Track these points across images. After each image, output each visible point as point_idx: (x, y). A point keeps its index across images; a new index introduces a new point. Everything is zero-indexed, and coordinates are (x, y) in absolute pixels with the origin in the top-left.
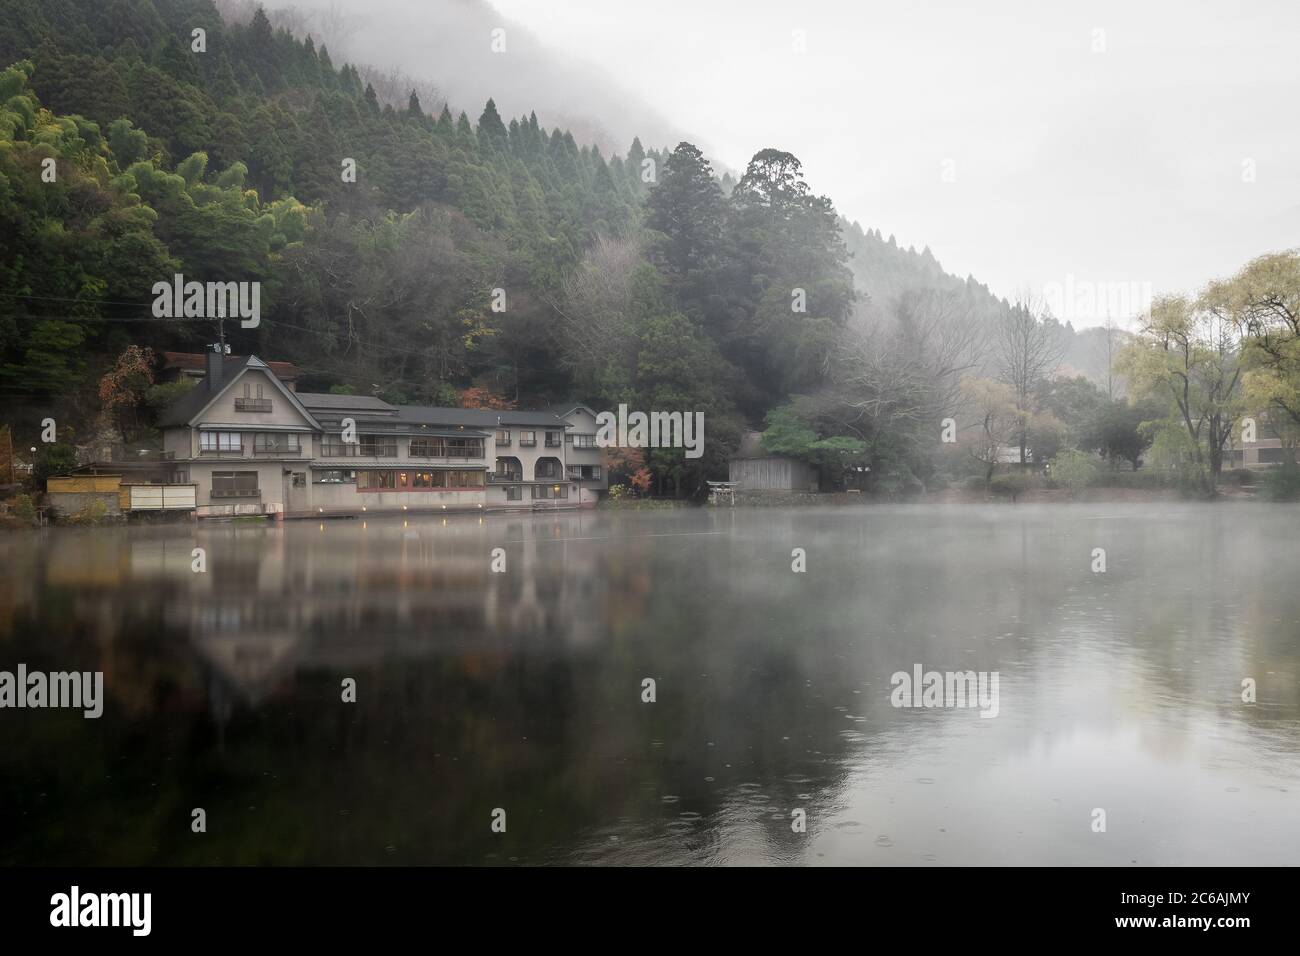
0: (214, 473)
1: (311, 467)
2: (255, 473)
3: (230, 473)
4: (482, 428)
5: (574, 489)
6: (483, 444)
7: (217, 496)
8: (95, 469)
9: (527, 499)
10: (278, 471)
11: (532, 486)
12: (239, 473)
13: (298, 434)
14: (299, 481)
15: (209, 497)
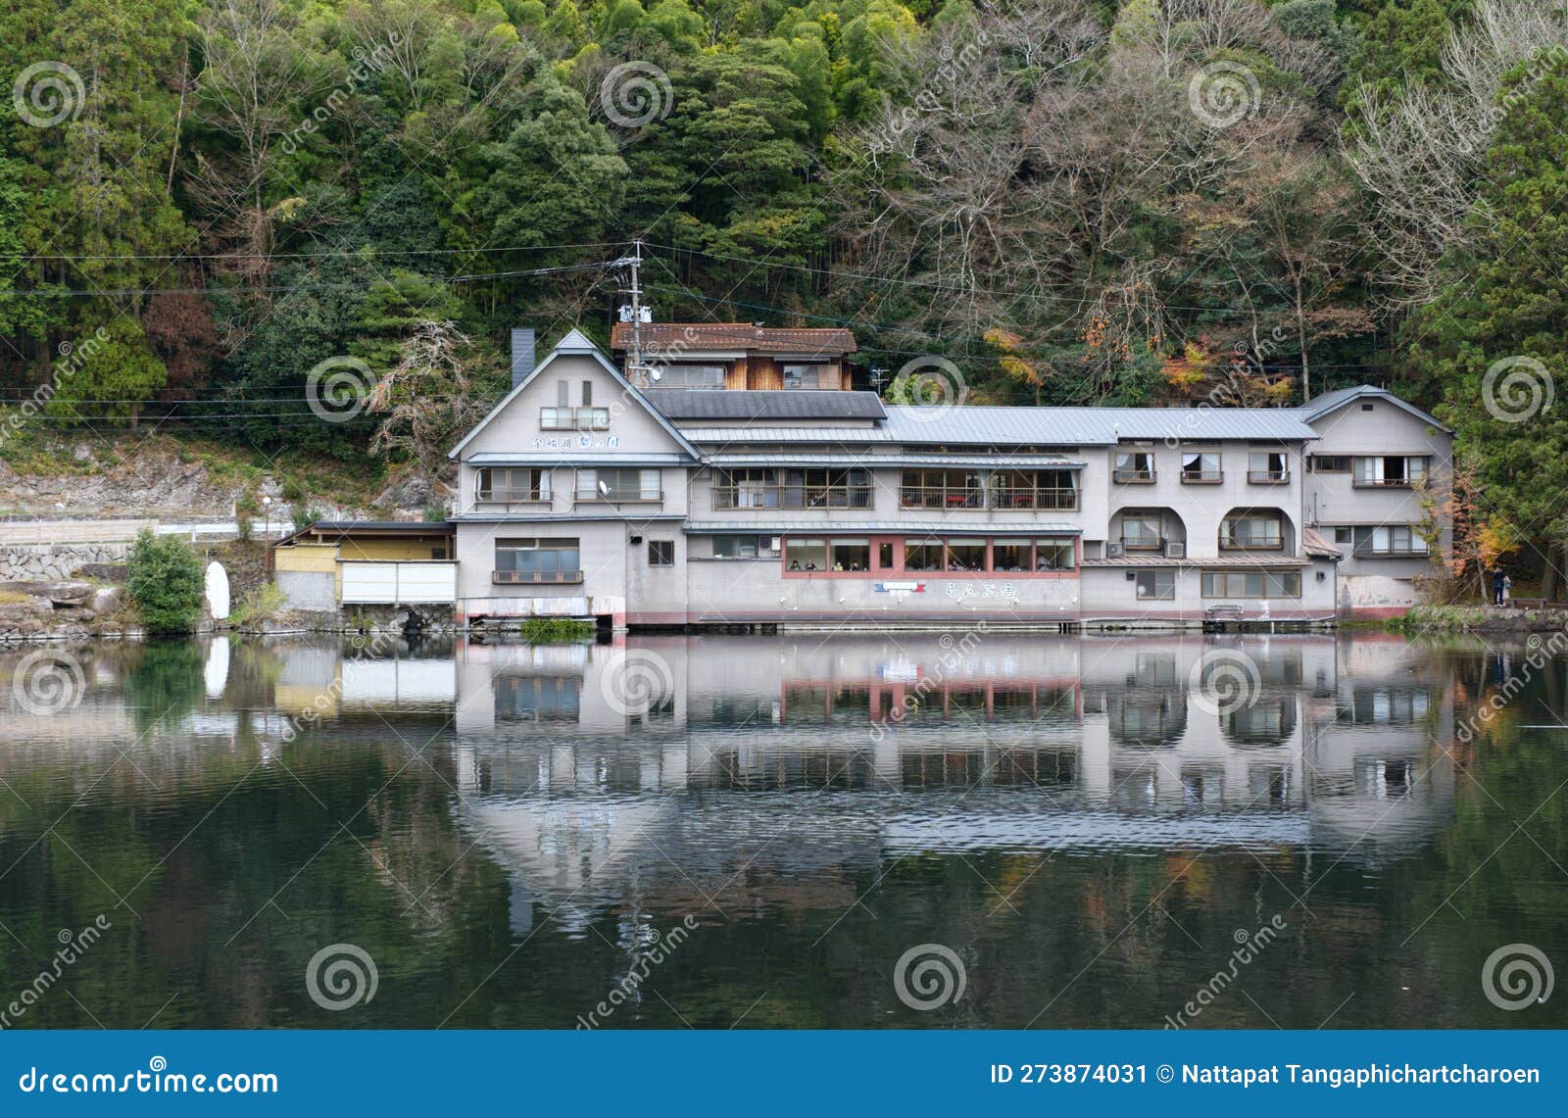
0: (499, 541)
1: (684, 531)
2: (575, 542)
3: (530, 541)
4: (1074, 449)
5: (1321, 576)
6: (1079, 484)
7: (505, 578)
8: (320, 533)
9: (1188, 597)
10: (619, 536)
11: (1206, 571)
12: (545, 542)
13: (660, 468)
14: (661, 554)
15: (489, 582)
